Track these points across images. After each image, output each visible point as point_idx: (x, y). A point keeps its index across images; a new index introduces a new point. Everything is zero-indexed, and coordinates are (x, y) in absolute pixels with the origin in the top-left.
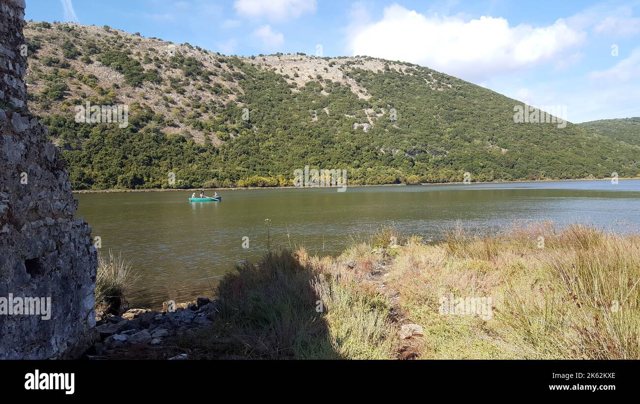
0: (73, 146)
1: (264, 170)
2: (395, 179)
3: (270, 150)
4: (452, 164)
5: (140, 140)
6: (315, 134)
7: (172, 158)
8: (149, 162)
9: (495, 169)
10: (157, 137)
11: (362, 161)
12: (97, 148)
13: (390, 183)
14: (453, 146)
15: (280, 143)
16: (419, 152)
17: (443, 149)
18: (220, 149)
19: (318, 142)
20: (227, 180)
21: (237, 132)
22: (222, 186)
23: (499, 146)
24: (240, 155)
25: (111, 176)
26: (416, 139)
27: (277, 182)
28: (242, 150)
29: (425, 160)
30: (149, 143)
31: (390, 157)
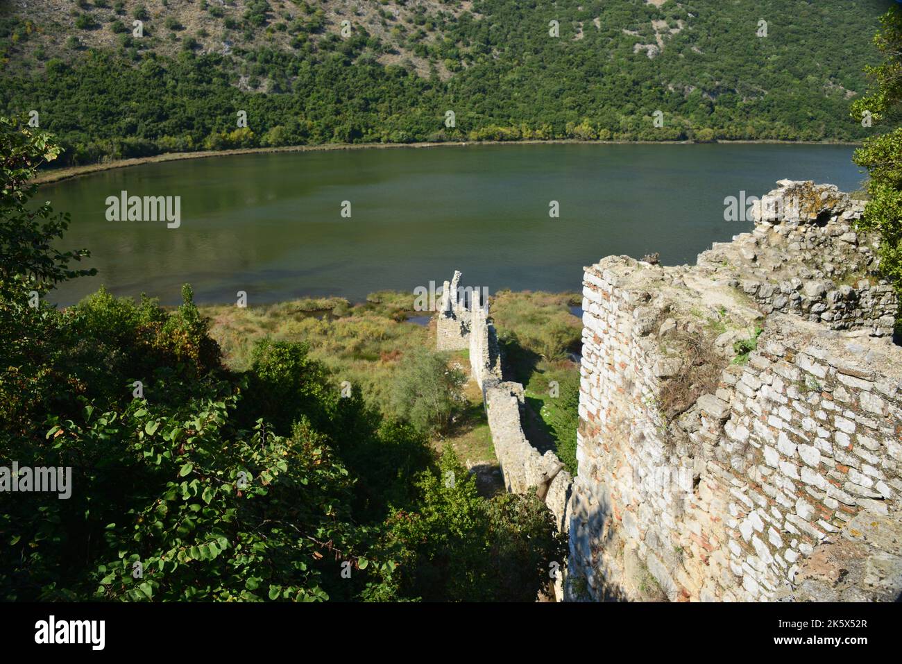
0: (283, 87)
1: (503, 116)
2: (679, 133)
3: (513, 85)
4: (769, 111)
5: (354, 76)
6: (578, 60)
7: (391, 100)
8: (365, 107)
9: (828, 122)
10: (373, 70)
11: (639, 103)
12: (308, 89)
13: (672, 140)
14: (776, 83)
15: (527, 74)
16: (724, 91)
17: (759, 88)
18: (450, 85)
19: (579, 73)
20: (457, 132)
21: (471, 58)
22: (450, 140)
23: (843, 86)
24: (474, 94)
25: (327, 127)
26: (722, 71)
27: (518, 134)
28: (476, 87)
29: (731, 104)
30: (365, 79)
31: (681, 98)
